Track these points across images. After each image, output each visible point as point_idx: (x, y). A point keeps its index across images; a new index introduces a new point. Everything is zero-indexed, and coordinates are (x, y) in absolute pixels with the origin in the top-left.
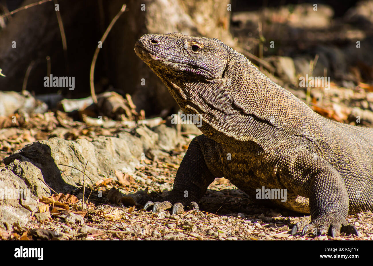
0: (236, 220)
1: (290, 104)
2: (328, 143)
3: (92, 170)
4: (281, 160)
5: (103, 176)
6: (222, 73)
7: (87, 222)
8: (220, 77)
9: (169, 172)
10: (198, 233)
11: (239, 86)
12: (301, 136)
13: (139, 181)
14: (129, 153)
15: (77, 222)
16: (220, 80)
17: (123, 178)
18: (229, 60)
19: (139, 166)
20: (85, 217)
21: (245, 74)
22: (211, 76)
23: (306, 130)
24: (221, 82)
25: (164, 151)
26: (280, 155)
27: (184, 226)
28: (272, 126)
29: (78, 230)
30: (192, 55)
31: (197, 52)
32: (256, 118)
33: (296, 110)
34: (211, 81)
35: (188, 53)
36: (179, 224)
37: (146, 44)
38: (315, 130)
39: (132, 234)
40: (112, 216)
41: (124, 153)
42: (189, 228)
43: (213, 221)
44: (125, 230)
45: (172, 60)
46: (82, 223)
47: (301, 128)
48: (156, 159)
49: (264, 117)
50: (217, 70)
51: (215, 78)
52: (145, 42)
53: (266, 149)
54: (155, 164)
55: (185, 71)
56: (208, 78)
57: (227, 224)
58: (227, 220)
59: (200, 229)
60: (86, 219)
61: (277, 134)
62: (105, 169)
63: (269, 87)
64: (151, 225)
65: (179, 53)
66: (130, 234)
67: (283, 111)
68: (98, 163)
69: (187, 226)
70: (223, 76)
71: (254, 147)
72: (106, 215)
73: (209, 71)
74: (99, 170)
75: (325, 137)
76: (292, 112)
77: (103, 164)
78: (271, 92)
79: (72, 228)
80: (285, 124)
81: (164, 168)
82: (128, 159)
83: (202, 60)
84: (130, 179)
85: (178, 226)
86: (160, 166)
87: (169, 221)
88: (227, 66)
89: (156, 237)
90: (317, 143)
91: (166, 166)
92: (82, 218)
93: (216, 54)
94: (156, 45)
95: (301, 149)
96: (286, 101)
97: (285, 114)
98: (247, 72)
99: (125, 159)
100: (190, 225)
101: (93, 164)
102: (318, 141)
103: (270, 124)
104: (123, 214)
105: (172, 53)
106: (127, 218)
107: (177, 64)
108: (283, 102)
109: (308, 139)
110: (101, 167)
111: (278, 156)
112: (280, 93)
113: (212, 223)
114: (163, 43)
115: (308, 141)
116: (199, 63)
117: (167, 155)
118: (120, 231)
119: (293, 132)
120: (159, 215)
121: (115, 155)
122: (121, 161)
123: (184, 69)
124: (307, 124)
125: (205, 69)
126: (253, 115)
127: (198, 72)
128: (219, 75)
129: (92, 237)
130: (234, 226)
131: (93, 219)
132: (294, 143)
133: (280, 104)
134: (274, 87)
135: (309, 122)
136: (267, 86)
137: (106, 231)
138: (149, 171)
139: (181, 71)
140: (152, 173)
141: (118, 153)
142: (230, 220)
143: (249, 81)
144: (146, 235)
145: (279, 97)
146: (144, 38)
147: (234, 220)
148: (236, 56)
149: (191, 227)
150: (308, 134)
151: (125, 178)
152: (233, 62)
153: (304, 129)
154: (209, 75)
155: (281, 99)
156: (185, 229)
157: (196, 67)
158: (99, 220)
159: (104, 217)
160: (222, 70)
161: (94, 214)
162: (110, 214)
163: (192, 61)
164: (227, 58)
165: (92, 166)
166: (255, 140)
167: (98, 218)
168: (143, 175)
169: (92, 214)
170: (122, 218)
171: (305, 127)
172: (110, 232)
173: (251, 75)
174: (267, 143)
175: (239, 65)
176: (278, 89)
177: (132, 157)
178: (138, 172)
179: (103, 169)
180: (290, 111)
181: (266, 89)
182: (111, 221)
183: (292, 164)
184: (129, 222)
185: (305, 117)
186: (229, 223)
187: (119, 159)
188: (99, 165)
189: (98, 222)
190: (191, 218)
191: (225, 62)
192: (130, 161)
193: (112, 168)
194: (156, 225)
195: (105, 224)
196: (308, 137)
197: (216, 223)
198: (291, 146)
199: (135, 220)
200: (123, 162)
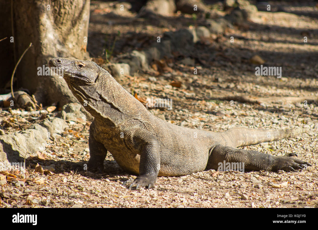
0: (105, 183)
1: (132, 101)
2: (151, 125)
3: (24, 150)
4: (126, 132)
5: (30, 154)
6: (95, 80)
7: (26, 185)
8: (94, 82)
9: (63, 149)
10: (86, 192)
11: (105, 87)
12: (136, 119)
13: (49, 156)
14: (42, 138)
15: (22, 186)
16: (94, 83)
17: (41, 155)
18: (99, 73)
19: (47, 146)
20: (25, 182)
21: (108, 81)
22: (88, 81)
23: (139, 116)
24: (94, 85)
25: (58, 134)
26: (125, 130)
27: (78, 188)
28: (121, 112)
29: (23, 191)
30: (79, 69)
31: (82, 68)
32: (112, 106)
33: (135, 105)
34: (89, 84)
35: (77, 68)
36: (75, 186)
37: (55, 62)
38: (145, 117)
39: (52, 194)
40: (40, 182)
41: (39, 138)
42: (81, 189)
43: (93, 184)
44: (48, 191)
45: (68, 71)
46: (24, 186)
47: (137, 115)
48: (55, 140)
49: (116, 106)
50: (92, 79)
51: (91, 83)
52: (54, 61)
53: (116, 125)
54: (55, 144)
55: (75, 78)
56: (87, 82)
57: (100, 185)
58: (100, 183)
59: (87, 189)
60: (26, 184)
61: (123, 117)
62: (30, 149)
63: (121, 90)
64: (60, 187)
65: (72, 68)
66: (51, 194)
67: (128, 104)
68: (27, 146)
69: (80, 188)
70: (95, 82)
71: (110, 123)
72: (36, 181)
73: (88, 78)
74: (27, 150)
75: (150, 121)
76: (132, 106)
77: (29, 146)
78: (122, 93)
79: (20, 190)
80: (128, 111)
81: (60, 146)
82: (41, 141)
83: (84, 72)
84: (45, 156)
85: (75, 187)
86: (58, 144)
87: (70, 184)
88: (98, 76)
89: (65, 195)
90: (145, 124)
91: (61, 145)
92: (24, 183)
93: (92, 70)
94: (60, 63)
95: (137, 127)
96: (130, 99)
97: (129, 106)
98: (109, 80)
99: (39, 142)
100: (81, 187)
101: (24, 147)
102: (146, 123)
103: (119, 111)
104: (45, 180)
105: (68, 68)
106: (47, 183)
107: (71, 74)
108: (128, 99)
109: (140, 121)
110: (28, 148)
111: (124, 130)
112: (127, 95)
113: (93, 185)
114: (64, 62)
115: (140, 122)
116: (83, 74)
117: (60, 136)
118: (45, 192)
119: (132, 116)
120: (64, 180)
121: (34, 139)
122: (37, 143)
123: (74, 76)
124: (140, 113)
125: (86, 78)
126: (111, 104)
127: (82, 79)
128: (93, 81)
129: (31, 196)
130: (104, 186)
131: (30, 184)
132: (133, 123)
133: (126, 100)
134: (124, 91)
135: (142, 112)
136: (120, 90)
137: (37, 191)
138: (53, 149)
139: (73, 77)
140: (55, 150)
141: (36, 138)
142: (102, 183)
143: (110, 85)
144: (60, 195)
145: (126, 96)
146: (53, 59)
147: (104, 183)
148: (103, 71)
149: (82, 188)
150: (140, 119)
151: (42, 155)
152: (101, 75)
153: (139, 115)
154: (88, 80)
155: (127, 98)
156: (79, 189)
157: (81, 76)
158: (33, 184)
159: (35, 183)
160: (95, 78)
161: (30, 181)
162: (38, 180)
163: (79, 73)
164: (98, 72)
165: (24, 148)
166: (110, 119)
167: (32, 183)
168: (50, 151)
169: (29, 181)
170: (45, 183)
171: (139, 114)
172: (40, 192)
173: (111, 82)
174: (116, 121)
175: (104, 76)
176: (126, 92)
177: (43, 140)
178: (47, 150)
179: (29, 149)
180: (131, 105)
181: (119, 91)
182: (39, 184)
183: (132, 136)
184: (49, 185)
185: (140, 109)
186: (101, 185)
187: (36, 142)
188: (27, 147)
189: (32, 185)
190: (81, 182)
191: (97, 74)
192: (42, 143)
193: (34, 148)
194: (63, 187)
195: (36, 187)
196: (140, 120)
197: (94, 185)
198: (131, 125)
199: (52, 184)
200: (38, 143)
